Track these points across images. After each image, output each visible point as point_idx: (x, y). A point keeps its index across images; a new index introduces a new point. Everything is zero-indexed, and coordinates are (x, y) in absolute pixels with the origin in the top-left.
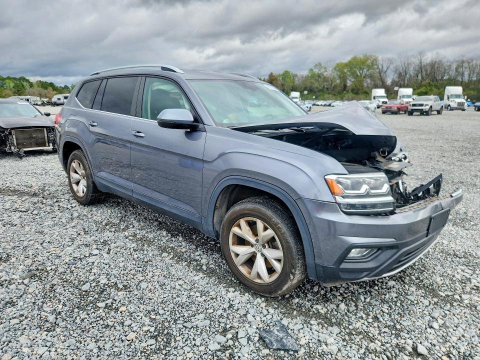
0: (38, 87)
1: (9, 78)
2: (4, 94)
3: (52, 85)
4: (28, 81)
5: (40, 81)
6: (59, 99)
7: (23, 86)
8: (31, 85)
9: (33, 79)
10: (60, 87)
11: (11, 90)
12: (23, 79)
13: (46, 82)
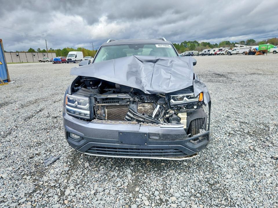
0: (202, 45)
1: (189, 42)
2: (185, 50)
3: (209, 44)
4: (197, 43)
5: (203, 42)
6: (205, 52)
7: (194, 46)
8: (199, 44)
9: (200, 42)
10: (213, 44)
11: (189, 48)
12: (196, 42)
13: (206, 43)
